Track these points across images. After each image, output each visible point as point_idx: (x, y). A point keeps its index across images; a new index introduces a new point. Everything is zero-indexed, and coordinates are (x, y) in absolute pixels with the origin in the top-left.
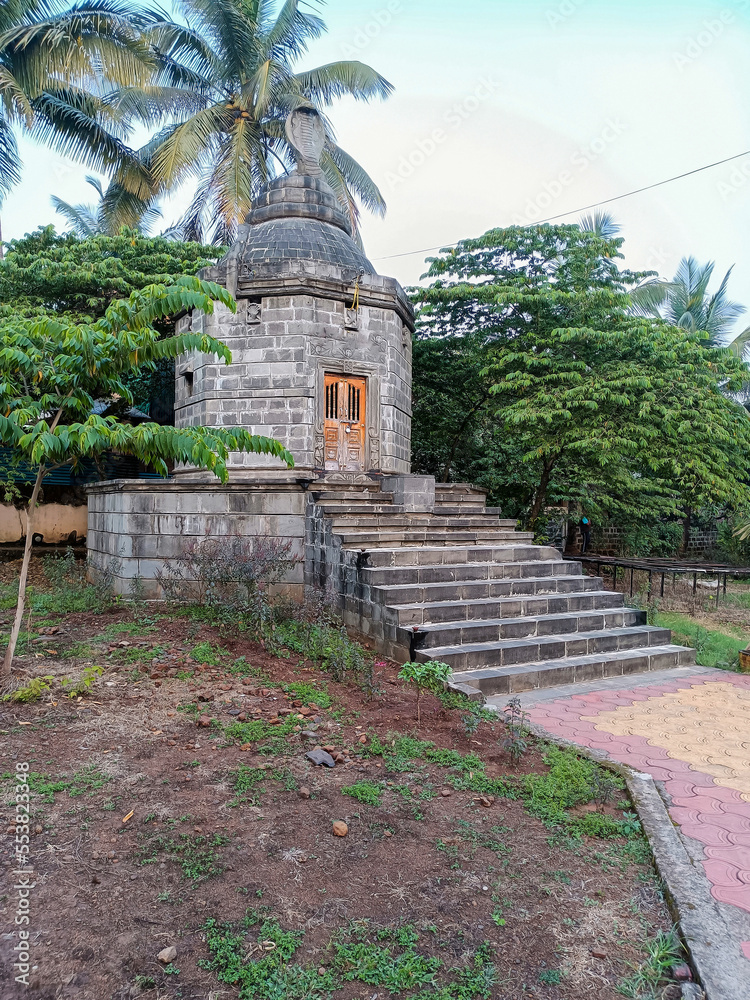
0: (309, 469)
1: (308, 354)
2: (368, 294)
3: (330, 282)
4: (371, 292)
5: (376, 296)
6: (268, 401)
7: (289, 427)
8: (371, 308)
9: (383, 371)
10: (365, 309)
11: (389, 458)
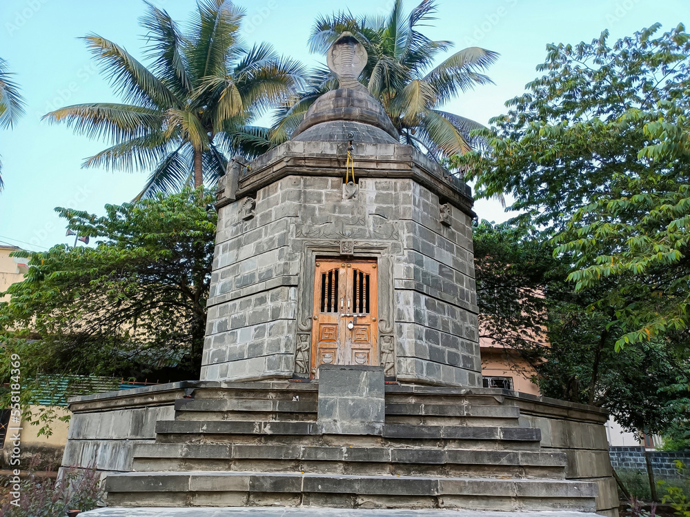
0: (285, 378)
1: (292, 238)
2: (373, 166)
3: (322, 158)
4: (378, 162)
5: (385, 166)
6: (253, 298)
7: (268, 325)
8: (378, 180)
9: (395, 247)
10: (370, 183)
11: (409, 360)
